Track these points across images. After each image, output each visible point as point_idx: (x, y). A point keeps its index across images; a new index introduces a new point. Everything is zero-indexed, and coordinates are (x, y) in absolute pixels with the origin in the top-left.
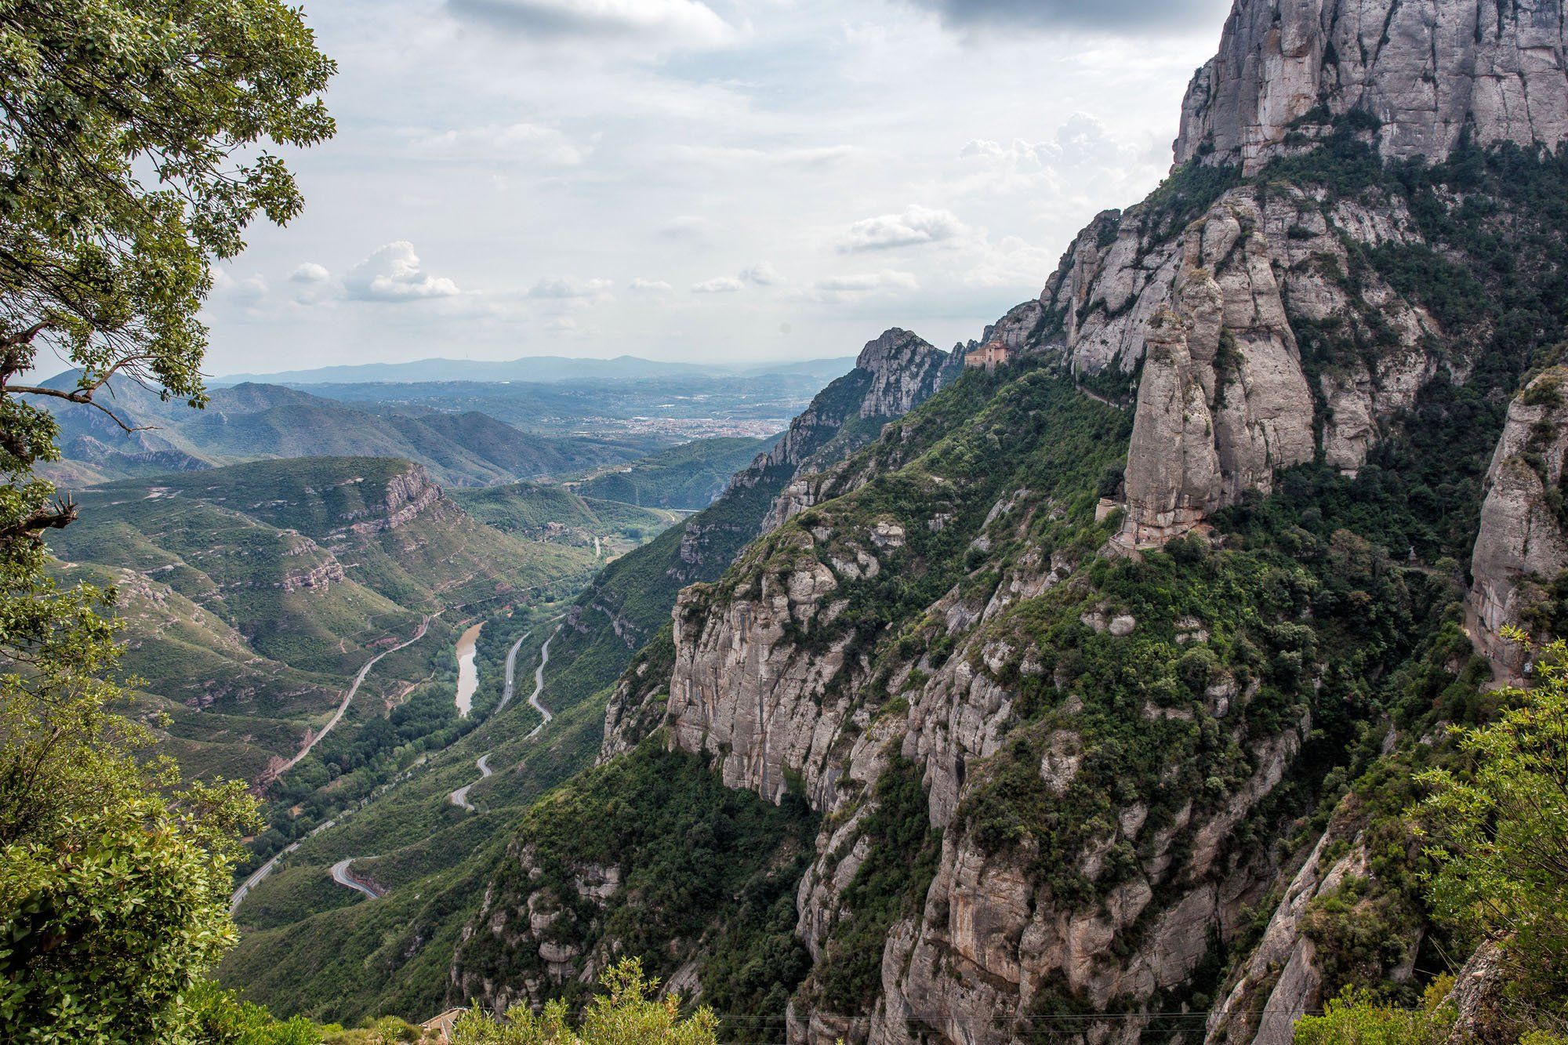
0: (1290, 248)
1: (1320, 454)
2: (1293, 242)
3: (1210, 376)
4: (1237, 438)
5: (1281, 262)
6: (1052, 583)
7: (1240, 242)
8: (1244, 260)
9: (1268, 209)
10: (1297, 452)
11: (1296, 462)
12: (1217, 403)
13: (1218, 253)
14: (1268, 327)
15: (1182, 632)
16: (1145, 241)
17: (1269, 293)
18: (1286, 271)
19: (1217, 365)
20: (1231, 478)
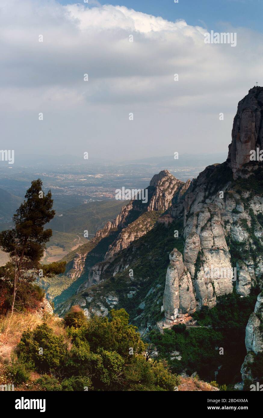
0: (233, 216)
1: (235, 290)
2: (234, 214)
3: (193, 269)
4: (201, 289)
5: (230, 221)
6: (147, 332)
7: (210, 220)
8: (211, 226)
9: (227, 202)
10: (226, 290)
11: (226, 294)
12: (195, 278)
13: (202, 224)
14: (218, 248)
15: (173, 356)
16: (207, 193)
17: (219, 236)
18: (231, 224)
19: (196, 265)
20: (200, 301)
